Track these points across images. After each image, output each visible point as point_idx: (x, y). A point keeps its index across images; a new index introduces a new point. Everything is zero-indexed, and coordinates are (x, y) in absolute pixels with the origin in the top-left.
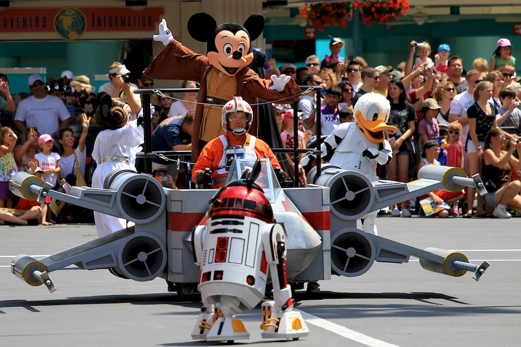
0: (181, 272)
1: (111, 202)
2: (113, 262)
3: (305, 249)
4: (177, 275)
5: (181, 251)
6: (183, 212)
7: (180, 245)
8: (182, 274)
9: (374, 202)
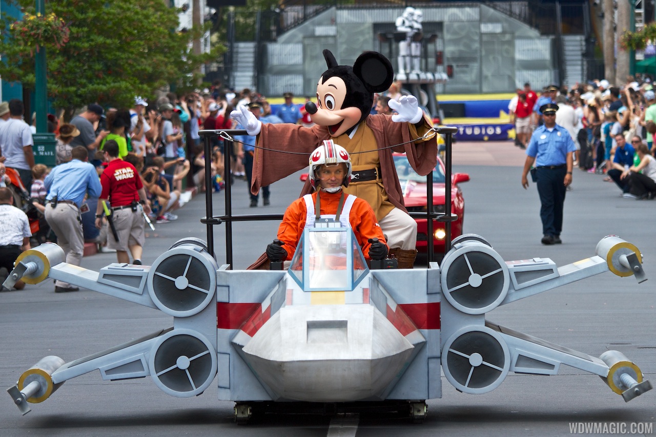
0: (228, 386)
1: (141, 285)
2: (143, 370)
3: (369, 360)
4: (223, 389)
5: (228, 356)
6: (230, 302)
7: (226, 348)
8: (229, 388)
9: (510, 289)
